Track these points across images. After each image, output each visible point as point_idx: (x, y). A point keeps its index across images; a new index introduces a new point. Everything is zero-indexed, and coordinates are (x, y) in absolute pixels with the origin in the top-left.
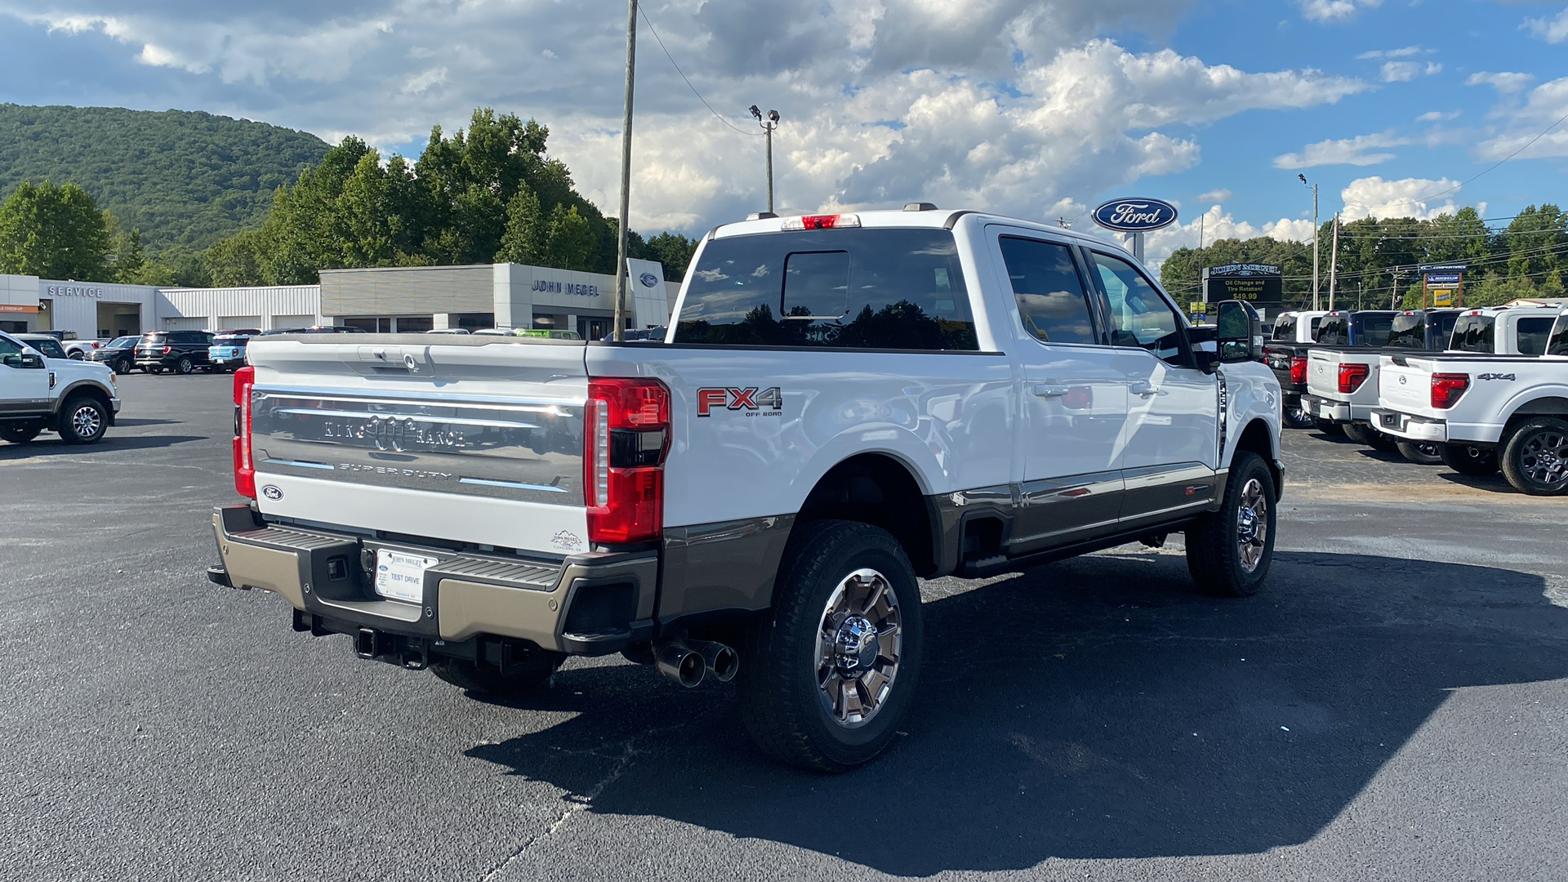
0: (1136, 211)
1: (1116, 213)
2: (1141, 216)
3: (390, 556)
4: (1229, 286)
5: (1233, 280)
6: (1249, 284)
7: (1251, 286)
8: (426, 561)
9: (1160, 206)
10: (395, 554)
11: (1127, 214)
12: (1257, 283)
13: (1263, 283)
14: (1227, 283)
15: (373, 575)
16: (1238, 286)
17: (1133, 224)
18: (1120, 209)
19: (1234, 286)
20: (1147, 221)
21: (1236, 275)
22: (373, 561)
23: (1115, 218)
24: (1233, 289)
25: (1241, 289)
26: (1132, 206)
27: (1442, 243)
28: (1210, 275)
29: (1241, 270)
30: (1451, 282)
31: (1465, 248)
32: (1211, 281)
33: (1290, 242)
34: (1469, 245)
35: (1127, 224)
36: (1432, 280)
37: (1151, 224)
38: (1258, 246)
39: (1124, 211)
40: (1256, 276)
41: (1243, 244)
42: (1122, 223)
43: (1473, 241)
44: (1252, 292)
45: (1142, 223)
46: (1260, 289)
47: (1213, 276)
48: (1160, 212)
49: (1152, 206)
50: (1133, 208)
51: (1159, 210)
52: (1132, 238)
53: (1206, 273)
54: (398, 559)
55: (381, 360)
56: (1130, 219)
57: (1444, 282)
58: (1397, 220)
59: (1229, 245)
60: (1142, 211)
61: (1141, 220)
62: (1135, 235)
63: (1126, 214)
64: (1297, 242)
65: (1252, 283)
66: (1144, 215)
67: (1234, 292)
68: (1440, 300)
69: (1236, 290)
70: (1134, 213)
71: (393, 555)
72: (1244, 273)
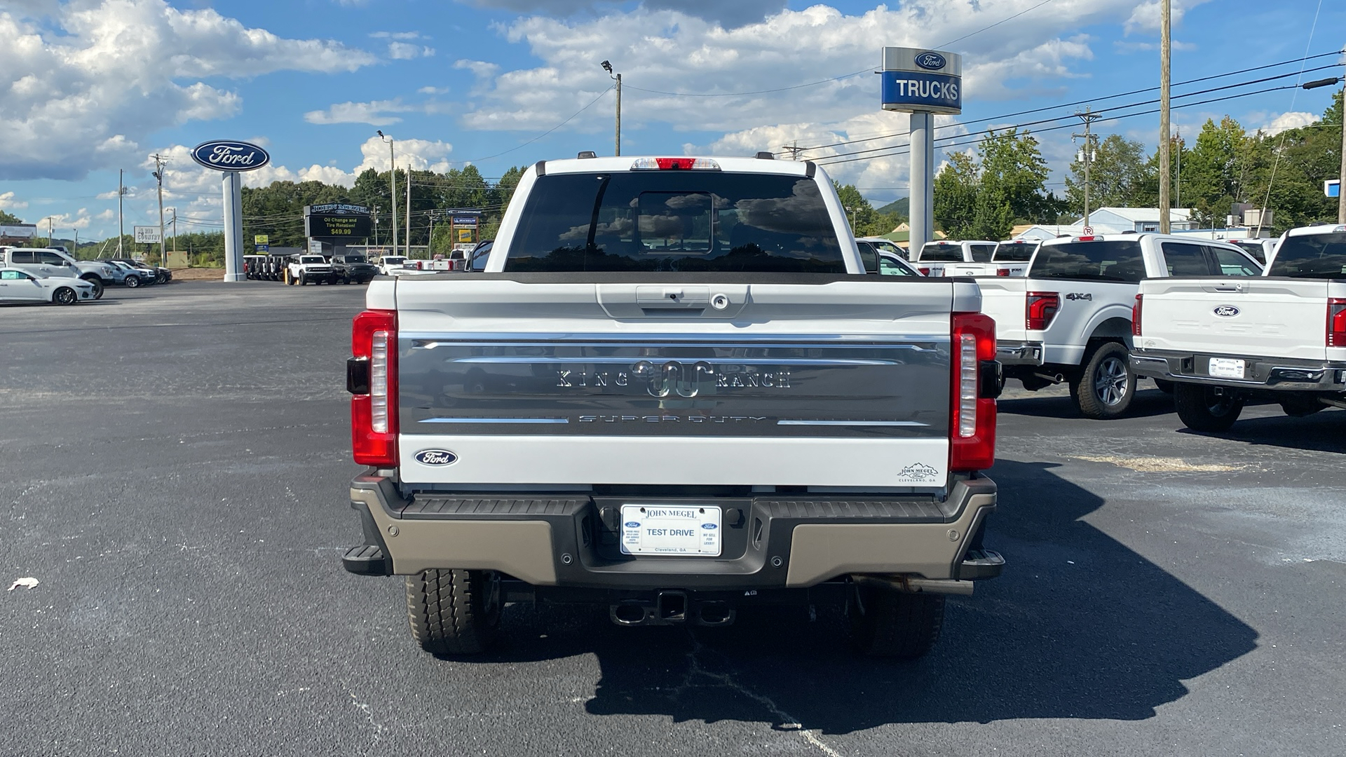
0: (233, 153)
1: (213, 153)
2: (237, 157)
3: (643, 510)
4: (328, 222)
5: (331, 217)
6: (344, 221)
7: (346, 223)
8: (702, 511)
9: (253, 150)
10: (648, 508)
11: (225, 155)
12: (350, 221)
13: (355, 220)
14: (326, 220)
15: (618, 533)
16: (335, 223)
17: (230, 164)
18: (218, 150)
19: (331, 222)
20: (242, 162)
21: (332, 213)
22: (617, 518)
23: (213, 158)
24: (331, 226)
25: (338, 225)
26: (228, 148)
27: (454, 192)
28: (311, 213)
29: (337, 209)
30: (472, 224)
31: (470, 197)
32: (312, 217)
33: (335, 186)
34: (473, 195)
35: (224, 164)
36: (457, 221)
37: (246, 165)
38: (309, 188)
39: (221, 152)
40: (349, 215)
41: (297, 186)
42: (220, 163)
43: (476, 192)
44: (347, 228)
45: (238, 164)
46: (353, 226)
47: (315, 213)
48: (254, 155)
49: (247, 149)
50: (229, 149)
51: (253, 153)
52: (230, 177)
53: (307, 210)
54: (656, 513)
55: (672, 301)
56: (228, 159)
57: (465, 224)
58: (420, 172)
59: (285, 187)
60: (238, 153)
61: (237, 161)
62: (232, 174)
63: (223, 155)
64: (341, 187)
65: (347, 220)
66: (240, 156)
67: (332, 228)
68: (464, 238)
69: (334, 226)
70: (230, 154)
71: (646, 509)
72: (339, 212)
